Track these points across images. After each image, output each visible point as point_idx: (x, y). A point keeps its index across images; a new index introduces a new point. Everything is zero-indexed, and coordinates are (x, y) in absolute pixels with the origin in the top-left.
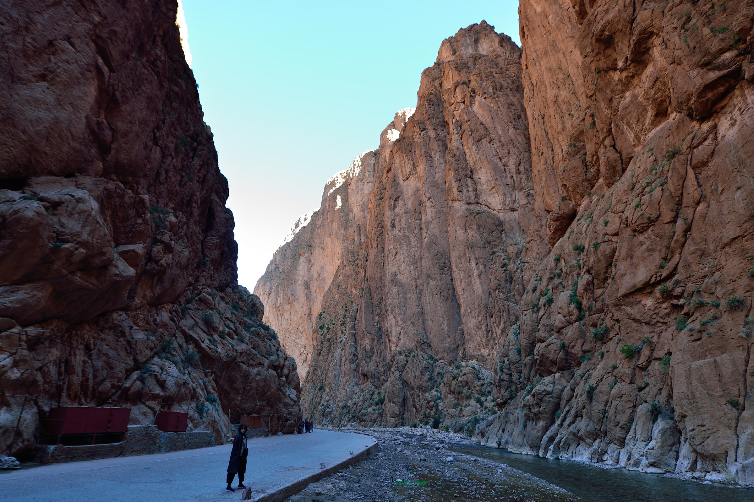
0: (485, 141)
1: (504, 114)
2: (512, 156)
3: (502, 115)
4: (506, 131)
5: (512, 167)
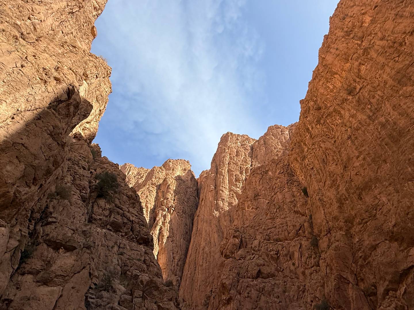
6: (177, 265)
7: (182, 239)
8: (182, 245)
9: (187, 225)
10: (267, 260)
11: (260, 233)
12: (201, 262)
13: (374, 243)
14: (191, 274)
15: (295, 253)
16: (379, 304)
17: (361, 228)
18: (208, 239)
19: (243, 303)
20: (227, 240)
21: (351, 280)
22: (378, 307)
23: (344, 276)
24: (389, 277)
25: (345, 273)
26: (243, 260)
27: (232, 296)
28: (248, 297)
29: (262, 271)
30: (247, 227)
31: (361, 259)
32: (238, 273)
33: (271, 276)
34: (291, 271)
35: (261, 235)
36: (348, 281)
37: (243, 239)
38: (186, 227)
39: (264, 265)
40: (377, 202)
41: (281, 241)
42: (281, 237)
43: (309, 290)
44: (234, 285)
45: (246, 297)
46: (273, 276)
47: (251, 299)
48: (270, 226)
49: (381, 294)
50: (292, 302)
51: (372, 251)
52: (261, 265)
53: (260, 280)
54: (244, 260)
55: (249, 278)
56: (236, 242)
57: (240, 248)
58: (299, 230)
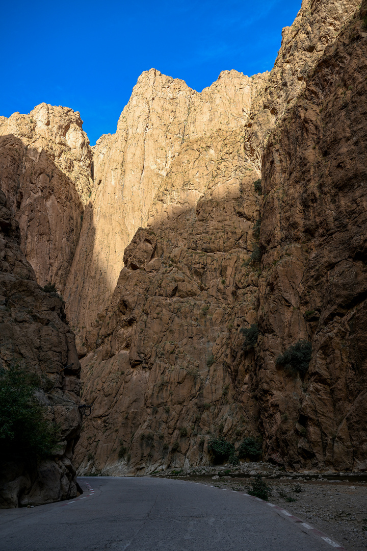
0: (45, 238)
1: (65, 224)
2: (58, 260)
3: (63, 223)
4: (62, 238)
5: (55, 269)
6: (57, 274)
7: (64, 239)
8: (64, 246)
9: (72, 219)
10: (189, 274)
11: (185, 238)
12: (94, 272)
13: (334, 260)
14: (77, 287)
15: (228, 268)
16: (318, 330)
17: (323, 241)
18: (106, 242)
19: (149, 325)
20: (136, 245)
21: (293, 302)
22: (316, 332)
23: (286, 298)
24: (339, 301)
25: (288, 294)
26: (155, 273)
27: (136, 316)
28: (157, 318)
29: (180, 288)
30: (167, 228)
31: (312, 280)
32: (146, 289)
33: (191, 295)
34: (219, 290)
35: (185, 241)
36: (290, 303)
37: (159, 245)
38: (72, 221)
39: (184, 281)
40: (354, 208)
41: (211, 252)
42: (212, 246)
43: (238, 313)
44: (140, 304)
45: (154, 318)
46: (193, 294)
47: (161, 320)
48: (201, 229)
49: (325, 319)
50: (213, 326)
51: (328, 270)
52: (180, 280)
53: (175, 299)
54: (157, 272)
55: (162, 296)
56: (149, 249)
57: (153, 256)
58: (239, 239)
